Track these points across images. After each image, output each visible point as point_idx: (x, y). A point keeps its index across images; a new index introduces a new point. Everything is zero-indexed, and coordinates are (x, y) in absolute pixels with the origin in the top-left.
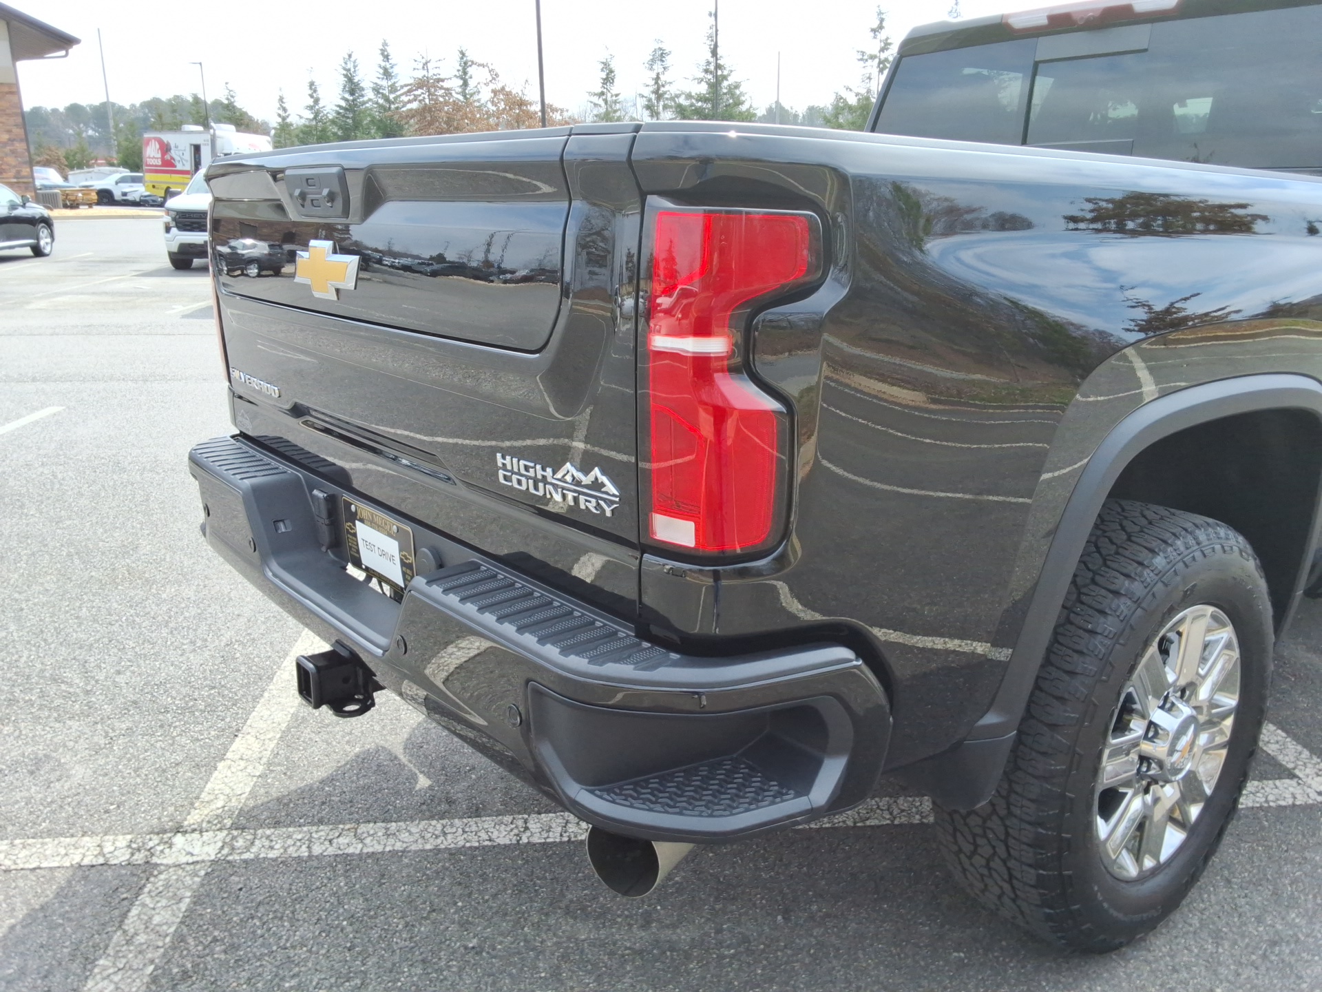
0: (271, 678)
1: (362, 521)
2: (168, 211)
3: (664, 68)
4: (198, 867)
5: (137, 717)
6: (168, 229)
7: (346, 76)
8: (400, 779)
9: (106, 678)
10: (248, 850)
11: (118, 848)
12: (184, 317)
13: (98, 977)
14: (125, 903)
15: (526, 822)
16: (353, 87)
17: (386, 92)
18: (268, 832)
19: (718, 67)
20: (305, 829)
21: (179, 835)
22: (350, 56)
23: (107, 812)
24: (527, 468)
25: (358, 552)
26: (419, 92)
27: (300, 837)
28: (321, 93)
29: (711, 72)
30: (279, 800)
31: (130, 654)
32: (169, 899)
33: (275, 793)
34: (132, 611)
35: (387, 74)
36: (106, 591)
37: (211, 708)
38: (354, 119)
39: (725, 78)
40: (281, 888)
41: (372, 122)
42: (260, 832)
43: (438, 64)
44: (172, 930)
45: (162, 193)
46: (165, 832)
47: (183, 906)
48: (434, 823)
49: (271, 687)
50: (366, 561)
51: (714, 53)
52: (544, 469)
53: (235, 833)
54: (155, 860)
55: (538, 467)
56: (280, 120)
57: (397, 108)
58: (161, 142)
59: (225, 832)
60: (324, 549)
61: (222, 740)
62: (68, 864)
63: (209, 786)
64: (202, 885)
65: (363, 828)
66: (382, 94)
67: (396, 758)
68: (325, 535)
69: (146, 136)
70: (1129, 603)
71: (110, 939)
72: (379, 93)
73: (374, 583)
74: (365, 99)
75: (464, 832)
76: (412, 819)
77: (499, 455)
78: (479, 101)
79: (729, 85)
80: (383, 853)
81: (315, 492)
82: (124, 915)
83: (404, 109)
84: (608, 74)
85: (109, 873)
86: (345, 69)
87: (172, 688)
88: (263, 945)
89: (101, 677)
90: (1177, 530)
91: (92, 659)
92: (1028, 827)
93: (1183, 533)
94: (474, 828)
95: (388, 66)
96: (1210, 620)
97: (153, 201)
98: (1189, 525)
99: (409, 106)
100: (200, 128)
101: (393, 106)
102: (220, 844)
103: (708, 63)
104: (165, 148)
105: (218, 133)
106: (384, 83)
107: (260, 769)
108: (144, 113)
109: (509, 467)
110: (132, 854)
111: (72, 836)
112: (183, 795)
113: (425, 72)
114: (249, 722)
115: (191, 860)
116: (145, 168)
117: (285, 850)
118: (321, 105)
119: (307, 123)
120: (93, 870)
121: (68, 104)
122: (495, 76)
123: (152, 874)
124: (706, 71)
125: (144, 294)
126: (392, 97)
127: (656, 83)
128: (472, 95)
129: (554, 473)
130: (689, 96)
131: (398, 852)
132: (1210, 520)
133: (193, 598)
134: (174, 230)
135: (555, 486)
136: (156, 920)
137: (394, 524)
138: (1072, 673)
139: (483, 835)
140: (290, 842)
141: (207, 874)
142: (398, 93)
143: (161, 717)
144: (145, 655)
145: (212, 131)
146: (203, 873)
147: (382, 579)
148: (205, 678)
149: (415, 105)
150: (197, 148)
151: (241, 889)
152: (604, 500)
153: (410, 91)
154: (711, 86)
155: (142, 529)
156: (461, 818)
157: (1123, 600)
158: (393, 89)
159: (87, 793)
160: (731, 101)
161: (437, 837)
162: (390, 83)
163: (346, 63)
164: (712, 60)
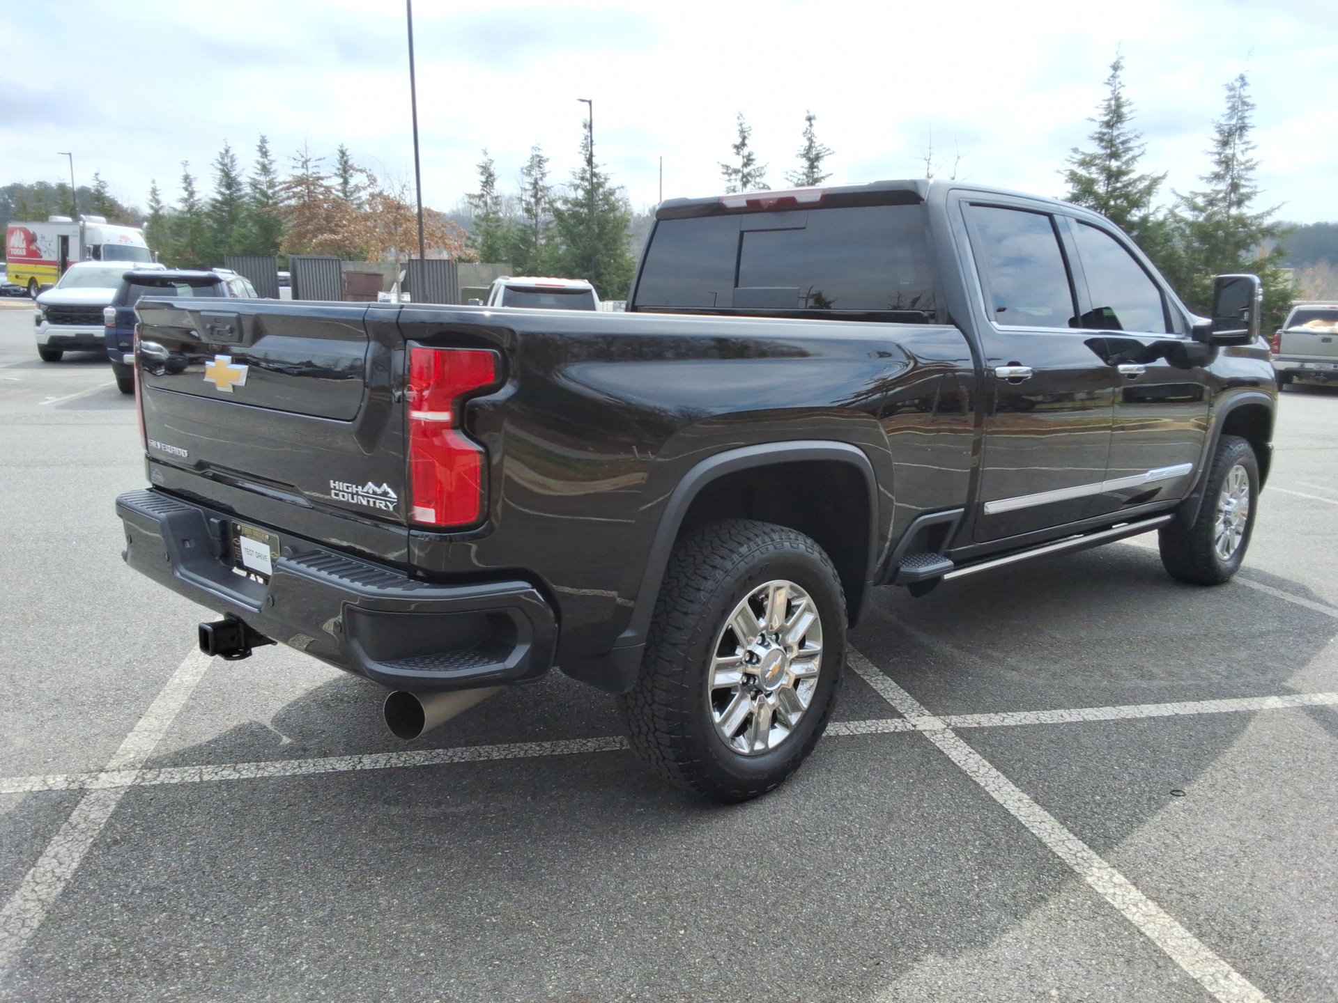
0: (165, 683)
1: (244, 535)
2: (40, 305)
3: (542, 174)
4: (119, 789)
5: (60, 709)
6: (38, 322)
7: (223, 171)
8: (268, 739)
9: (31, 686)
10: (155, 779)
11: (58, 782)
12: (57, 408)
13: (54, 845)
14: (68, 809)
15: (360, 758)
16: (229, 181)
17: (264, 187)
18: (169, 770)
19: (593, 175)
20: (197, 767)
21: (103, 773)
22: (227, 151)
23: (45, 762)
24: (348, 487)
25: (241, 558)
26: (299, 189)
27: (193, 771)
28: (196, 186)
29: (587, 180)
30: (176, 753)
31: (48, 670)
32: (100, 806)
33: (173, 749)
34: (45, 642)
35: (265, 169)
36: (20, 629)
37: (118, 702)
38: (230, 212)
39: (600, 185)
40: (181, 798)
41: (250, 216)
42: (163, 770)
44: (105, 821)
45: (26, 284)
46: (92, 772)
47: (111, 809)
48: (292, 761)
49: (165, 688)
50: (246, 563)
51: (590, 161)
52: (357, 487)
53: (145, 771)
54: (86, 787)
55: (354, 486)
56: (151, 212)
57: (275, 204)
58: (26, 233)
59: (137, 771)
60: (217, 558)
61: (129, 721)
62: (21, 791)
63: (122, 746)
64: (123, 798)
65: (240, 766)
66: (260, 189)
67: (265, 727)
68: (219, 548)
69: (11, 225)
70: (722, 573)
71: (60, 827)
72: (256, 188)
73: (252, 577)
74: (243, 193)
75: (314, 765)
76: (276, 760)
77: (332, 481)
78: (359, 198)
79: (604, 192)
80: (255, 778)
81: (212, 520)
82: (69, 815)
83: (281, 205)
84: (487, 178)
85: (53, 794)
86: (221, 164)
87: (85, 690)
88: (170, 826)
89: (27, 684)
90: (758, 532)
91: (17, 674)
92: (663, 708)
93: (763, 534)
94: (322, 763)
95: (267, 162)
96: (790, 591)
97: (15, 291)
98: (767, 530)
99: (287, 202)
100: (69, 219)
101: (271, 202)
102: (134, 777)
103: (584, 171)
104: (31, 239)
105: (88, 224)
106: (262, 178)
107: (160, 736)
108: (4, 199)
109: (337, 488)
110: (69, 784)
111: (22, 776)
112: (103, 752)
113: (305, 171)
114: (149, 710)
115: (113, 786)
116: (8, 257)
117: (183, 779)
118: (196, 198)
119: (181, 216)
120: (41, 793)
122: (373, 181)
123: (86, 794)
124: (583, 179)
125: (15, 385)
126: (270, 192)
127: (535, 187)
128: (352, 193)
129: (363, 488)
130: (566, 201)
131: (265, 777)
132: (784, 528)
133: (95, 633)
134: (45, 323)
135: (363, 496)
136: (92, 816)
137: (267, 534)
138: (686, 614)
139: (328, 767)
140: (186, 774)
141: (126, 793)
142: (277, 189)
143: (79, 708)
144: (60, 671)
145: (81, 222)
146: (123, 792)
147: (257, 573)
148: (112, 684)
149: (293, 202)
150: (65, 240)
151: (152, 799)
152: (390, 502)
153: (288, 188)
154: (588, 192)
155: (43, 585)
156: (312, 758)
157: (718, 571)
158: (271, 185)
159: (28, 753)
160: (606, 207)
161: (295, 769)
162: (268, 179)
163: (223, 158)
164: (587, 168)
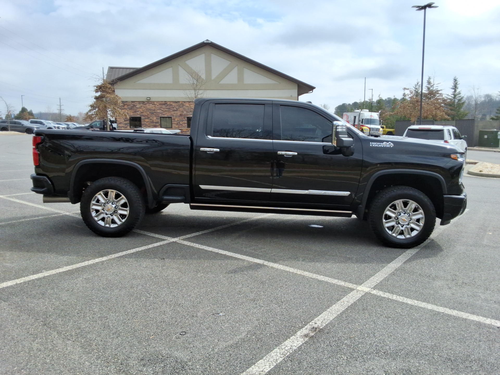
43: (437, 85)
86: (415, 88)
95: (430, 86)
106: (428, 92)
121: (353, 102)
145: (361, 112)
163: (416, 86)
